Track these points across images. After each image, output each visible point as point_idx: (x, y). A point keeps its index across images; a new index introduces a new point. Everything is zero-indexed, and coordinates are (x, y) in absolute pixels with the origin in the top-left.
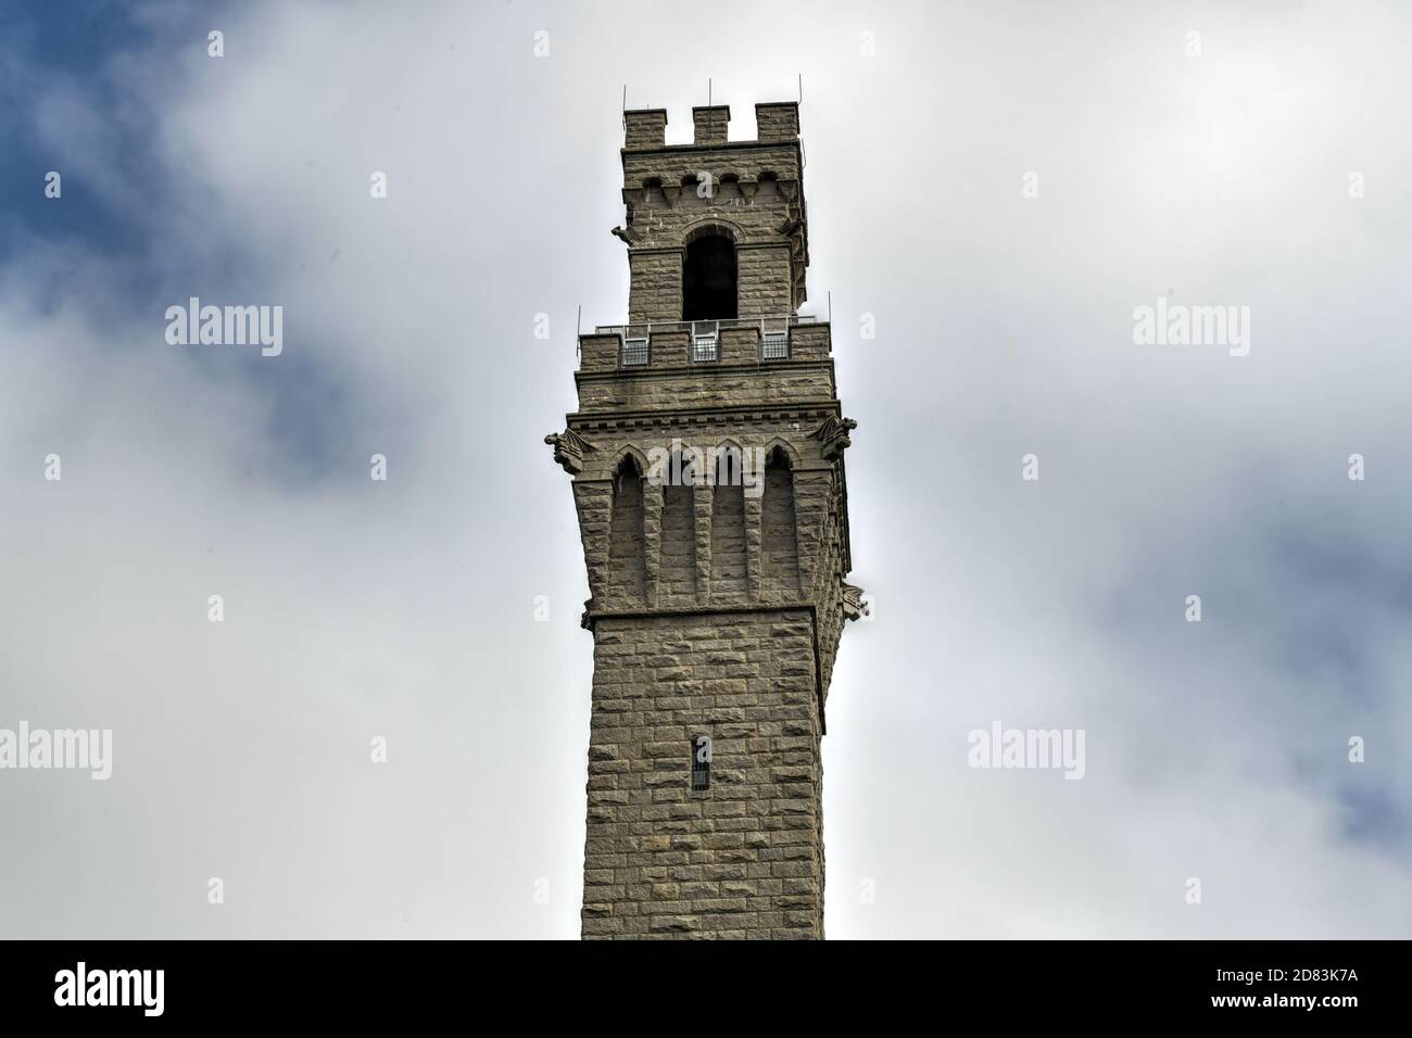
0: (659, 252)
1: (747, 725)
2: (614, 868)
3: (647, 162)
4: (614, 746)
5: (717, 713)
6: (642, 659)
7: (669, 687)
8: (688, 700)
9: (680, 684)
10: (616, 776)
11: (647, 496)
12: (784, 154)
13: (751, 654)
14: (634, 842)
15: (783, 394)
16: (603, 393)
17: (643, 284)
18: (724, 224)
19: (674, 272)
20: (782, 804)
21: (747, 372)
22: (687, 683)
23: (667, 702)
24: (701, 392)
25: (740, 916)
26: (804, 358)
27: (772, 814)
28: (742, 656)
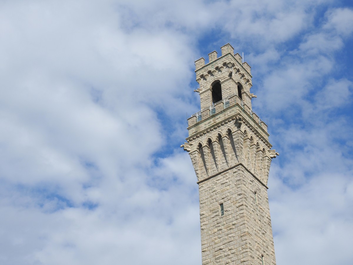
0: (205, 92)
1: (230, 197)
2: (207, 240)
3: (200, 71)
4: (204, 211)
5: (224, 196)
6: (208, 189)
7: (214, 193)
8: (218, 195)
9: (216, 192)
10: (205, 218)
11: (204, 151)
12: (227, 57)
13: (230, 179)
14: (210, 232)
15: (228, 116)
16: (193, 130)
17: (203, 101)
18: (218, 79)
19: (209, 95)
20: (238, 213)
21: (221, 114)
22: (217, 191)
23: (213, 197)
24: (212, 121)
25: (232, 242)
26: (232, 105)
27: (237, 216)
28: (228, 181)
